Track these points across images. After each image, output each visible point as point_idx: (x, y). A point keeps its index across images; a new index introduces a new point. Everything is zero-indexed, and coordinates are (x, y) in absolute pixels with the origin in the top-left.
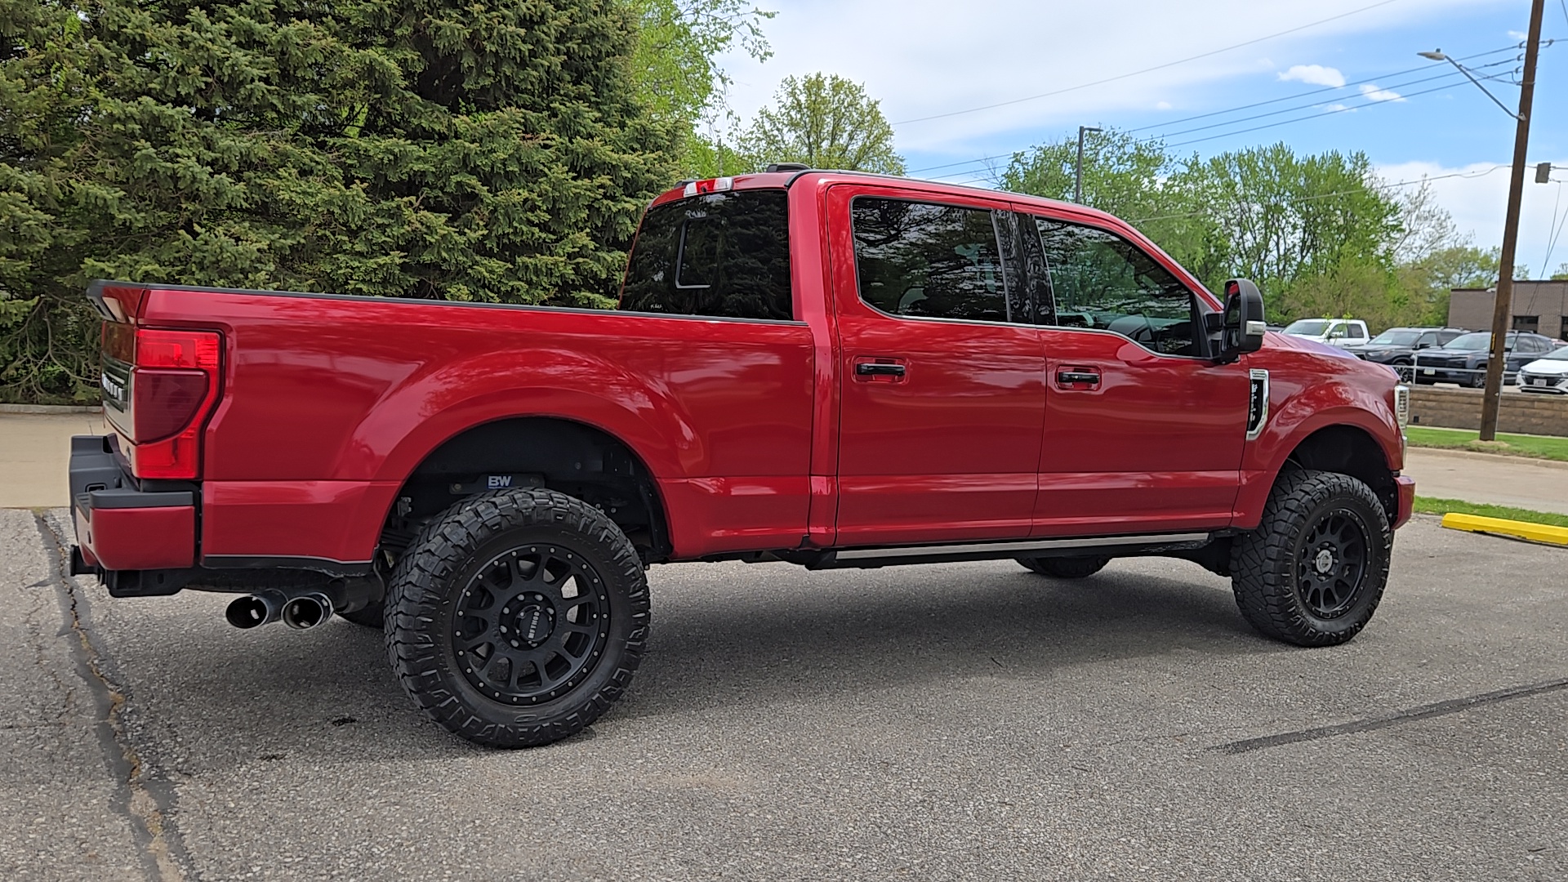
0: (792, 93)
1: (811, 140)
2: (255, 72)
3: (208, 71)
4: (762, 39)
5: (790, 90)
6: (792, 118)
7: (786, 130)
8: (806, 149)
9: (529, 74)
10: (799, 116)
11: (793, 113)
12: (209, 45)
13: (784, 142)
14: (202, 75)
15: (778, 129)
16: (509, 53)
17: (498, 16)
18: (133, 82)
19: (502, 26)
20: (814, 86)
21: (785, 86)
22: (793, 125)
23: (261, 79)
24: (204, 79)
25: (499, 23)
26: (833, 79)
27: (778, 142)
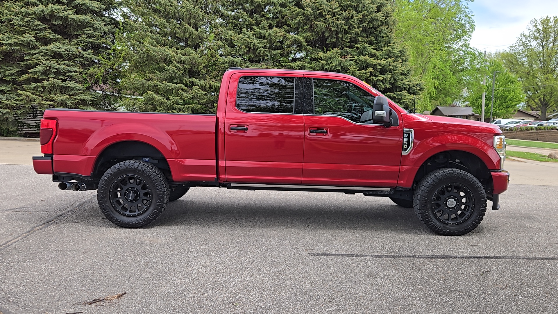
0: (535, 25)
1: (544, 44)
2: (260, 45)
3: (247, 47)
4: (470, 10)
5: (534, 24)
6: (535, 36)
7: (532, 40)
8: (541, 48)
9: (348, 36)
10: (538, 35)
11: (535, 33)
12: (247, 39)
13: (531, 46)
14: (246, 48)
15: (529, 41)
16: (340, 30)
17: (335, 18)
18: (228, 52)
19: (337, 21)
20: (546, 21)
21: (532, 23)
22: (536, 38)
23: (263, 47)
24: (246, 49)
25: (336, 20)
26: (554, 18)
27: (528, 46)
